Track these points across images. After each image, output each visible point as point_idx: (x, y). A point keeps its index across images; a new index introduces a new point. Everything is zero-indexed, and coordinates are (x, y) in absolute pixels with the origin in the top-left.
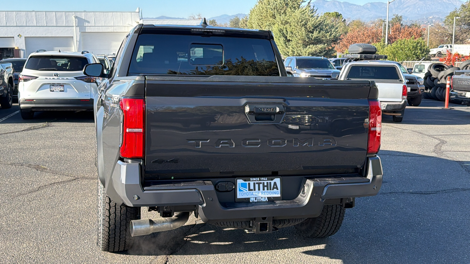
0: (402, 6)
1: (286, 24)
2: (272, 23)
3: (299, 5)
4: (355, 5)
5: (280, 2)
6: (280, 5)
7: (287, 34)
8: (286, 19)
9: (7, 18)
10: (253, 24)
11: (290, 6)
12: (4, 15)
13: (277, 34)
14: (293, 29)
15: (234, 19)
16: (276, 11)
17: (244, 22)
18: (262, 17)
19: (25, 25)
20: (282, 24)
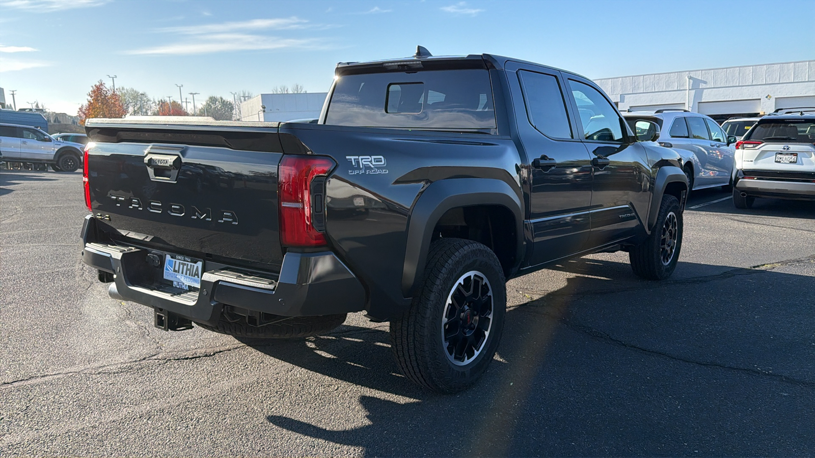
9: (755, 75)
12: (750, 71)
19: (777, 82)
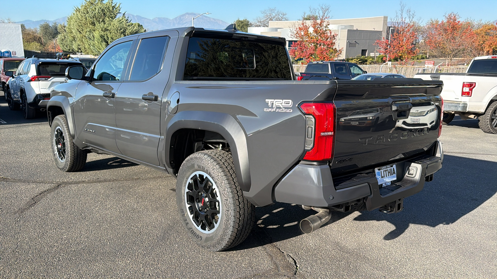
0: (182, 22)
1: (106, 31)
2: (93, 30)
3: (116, 15)
4: (146, 19)
5: (98, 12)
6: (99, 14)
7: (108, 40)
8: (105, 27)
10: (72, 30)
11: (108, 16)
13: (99, 39)
14: (113, 35)
15: (44, 24)
16: (95, 19)
17: (62, 28)
18: (81, 24)
20: (102, 30)
